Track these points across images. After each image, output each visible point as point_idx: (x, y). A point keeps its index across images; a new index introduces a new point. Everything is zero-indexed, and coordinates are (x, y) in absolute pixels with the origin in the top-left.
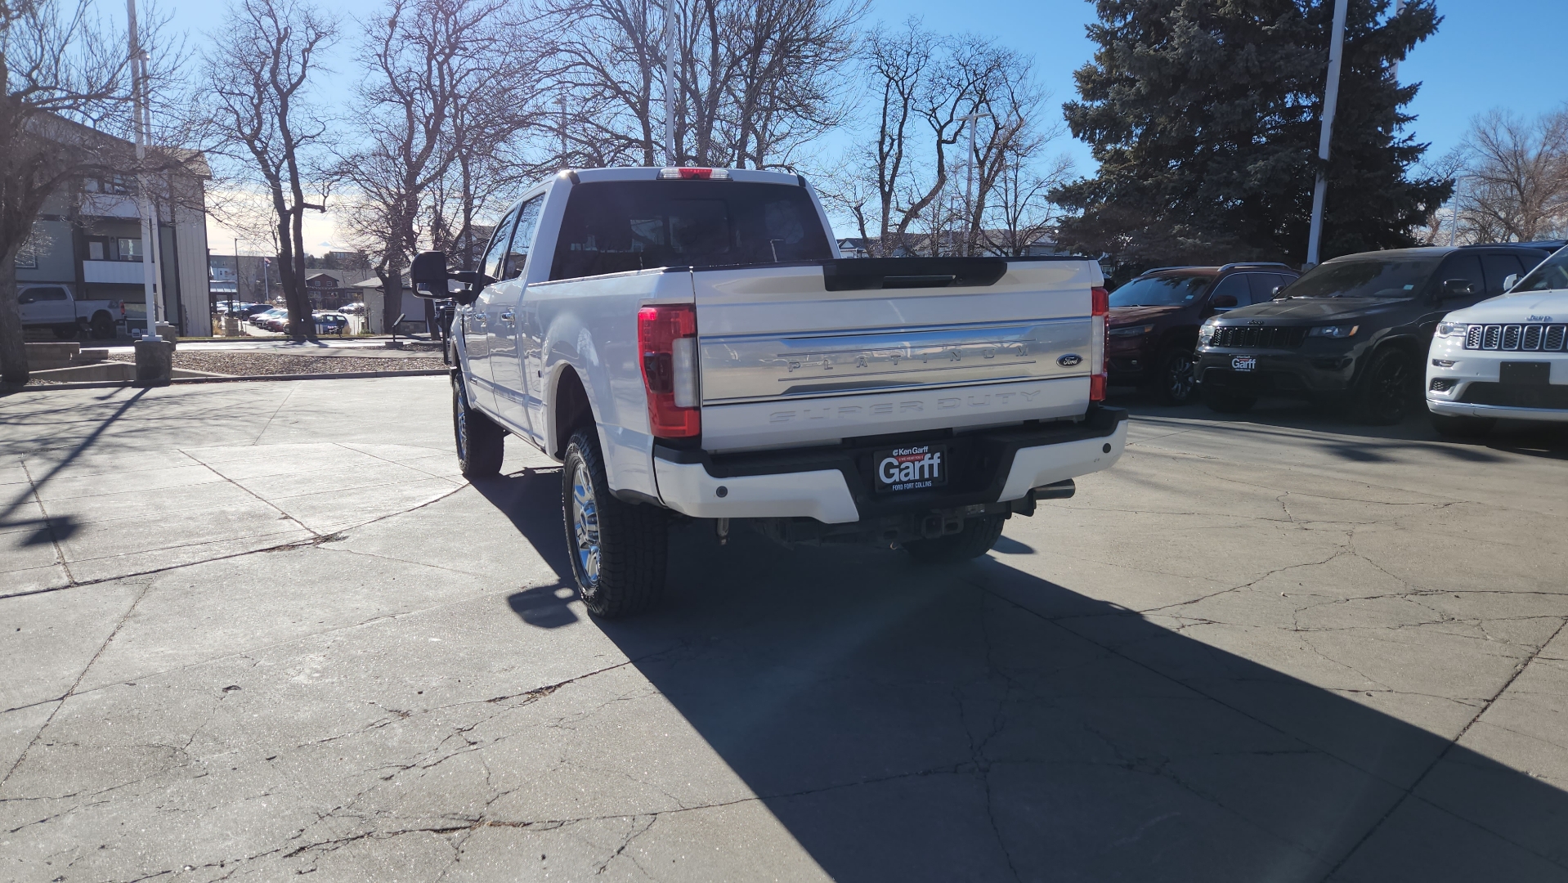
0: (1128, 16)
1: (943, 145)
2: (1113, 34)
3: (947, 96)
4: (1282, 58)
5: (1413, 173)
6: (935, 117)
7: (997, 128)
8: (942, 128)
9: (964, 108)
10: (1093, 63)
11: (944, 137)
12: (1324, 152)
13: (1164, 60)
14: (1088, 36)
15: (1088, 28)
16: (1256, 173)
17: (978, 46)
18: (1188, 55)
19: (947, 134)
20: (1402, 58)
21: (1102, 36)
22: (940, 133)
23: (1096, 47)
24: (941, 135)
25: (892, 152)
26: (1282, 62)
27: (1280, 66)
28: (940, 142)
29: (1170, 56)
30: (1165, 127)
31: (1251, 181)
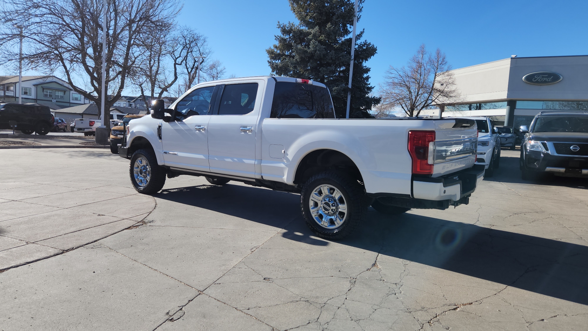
0: (291, 35)
1: (177, 65)
2: (285, 40)
3: (178, 47)
4: (341, 56)
5: (371, 95)
6: (174, 55)
7: (195, 61)
8: (176, 59)
9: (184, 53)
10: (273, 48)
11: (177, 62)
12: (350, 86)
13: (306, 52)
14: (276, 39)
15: (276, 37)
16: (335, 90)
17: (189, 31)
18: (315, 51)
19: (179, 61)
20: (367, 60)
21: (282, 40)
22: (175, 61)
23: (277, 43)
24: (176, 61)
25: (155, 65)
26: (341, 57)
27: (341, 58)
28: (175, 64)
29: (309, 51)
30: (303, 73)
31: (333, 93)
